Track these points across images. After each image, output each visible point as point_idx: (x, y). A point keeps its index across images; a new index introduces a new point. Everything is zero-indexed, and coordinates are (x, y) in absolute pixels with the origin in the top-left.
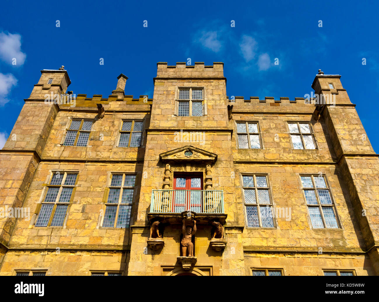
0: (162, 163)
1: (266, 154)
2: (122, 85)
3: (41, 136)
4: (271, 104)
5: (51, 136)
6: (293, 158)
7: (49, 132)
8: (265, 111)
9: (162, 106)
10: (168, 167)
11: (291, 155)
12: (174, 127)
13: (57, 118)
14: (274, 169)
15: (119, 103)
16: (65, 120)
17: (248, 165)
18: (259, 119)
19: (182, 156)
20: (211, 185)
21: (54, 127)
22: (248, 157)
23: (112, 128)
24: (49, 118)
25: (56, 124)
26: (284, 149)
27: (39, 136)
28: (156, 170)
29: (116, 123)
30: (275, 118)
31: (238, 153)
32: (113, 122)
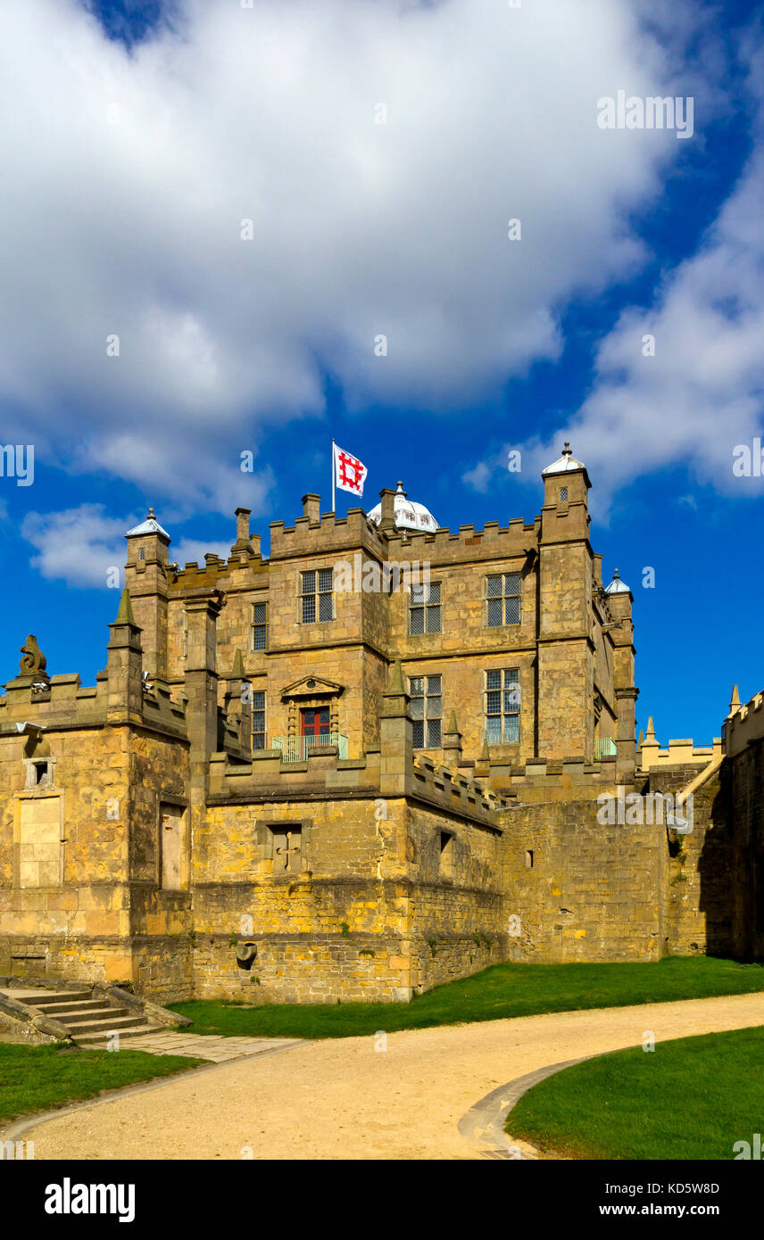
0: (285, 700)
1: (444, 642)
2: (243, 531)
3: (158, 654)
4: (468, 542)
5: (170, 645)
6: (480, 645)
7: (166, 641)
8: (455, 558)
9: (282, 611)
10: (292, 703)
11: (479, 639)
12: (296, 644)
13: (170, 614)
14: (451, 665)
15: (244, 572)
16: (180, 616)
17: (418, 664)
18: (442, 577)
19: (304, 689)
20: (337, 723)
21: (170, 630)
22: (419, 650)
23: (241, 622)
24: (159, 622)
25: (171, 623)
26: (472, 629)
27: (155, 655)
28: (281, 707)
29: (245, 611)
30: (467, 572)
31: (407, 644)
32: (241, 611)
